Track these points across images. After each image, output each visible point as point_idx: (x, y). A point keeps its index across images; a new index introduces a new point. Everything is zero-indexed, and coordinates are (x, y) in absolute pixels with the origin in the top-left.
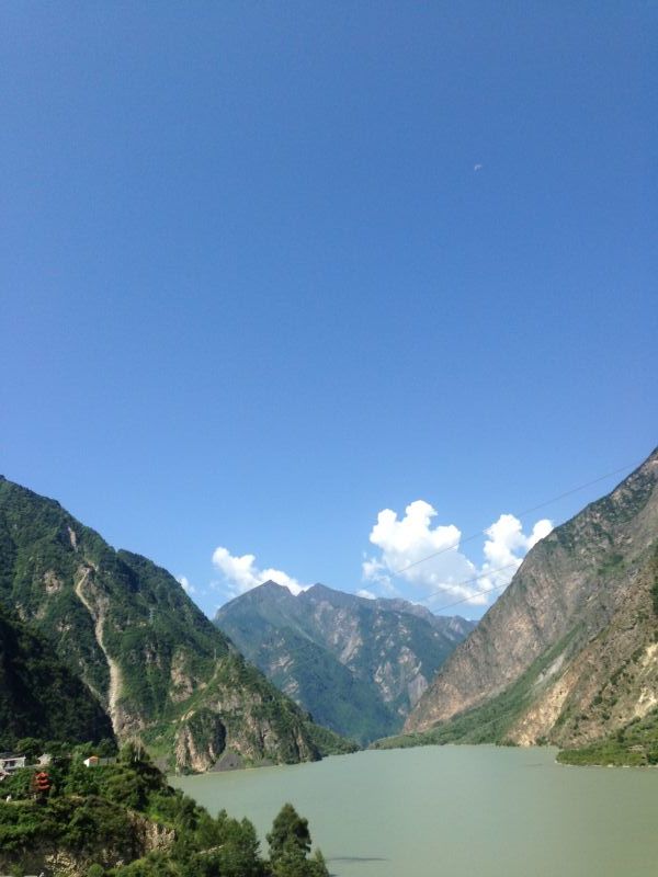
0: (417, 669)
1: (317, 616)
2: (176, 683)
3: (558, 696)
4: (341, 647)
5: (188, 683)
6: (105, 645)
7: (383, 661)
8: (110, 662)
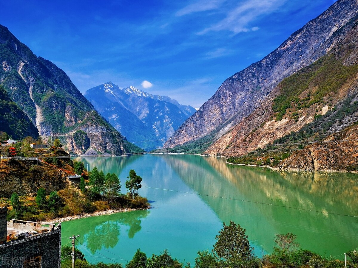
0: (171, 125)
1: (130, 99)
2: (67, 119)
3: (228, 139)
4: (139, 113)
5: (73, 120)
6: (34, 99)
7: (157, 120)
8: (36, 106)
